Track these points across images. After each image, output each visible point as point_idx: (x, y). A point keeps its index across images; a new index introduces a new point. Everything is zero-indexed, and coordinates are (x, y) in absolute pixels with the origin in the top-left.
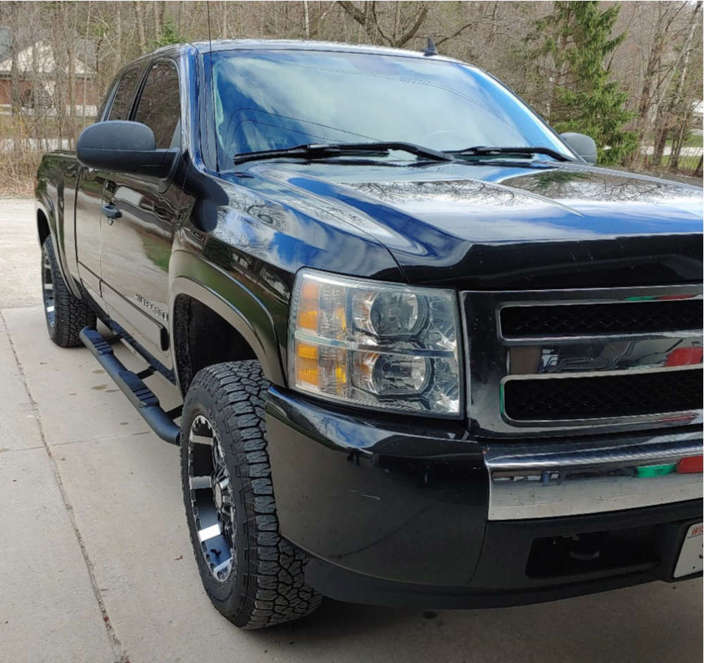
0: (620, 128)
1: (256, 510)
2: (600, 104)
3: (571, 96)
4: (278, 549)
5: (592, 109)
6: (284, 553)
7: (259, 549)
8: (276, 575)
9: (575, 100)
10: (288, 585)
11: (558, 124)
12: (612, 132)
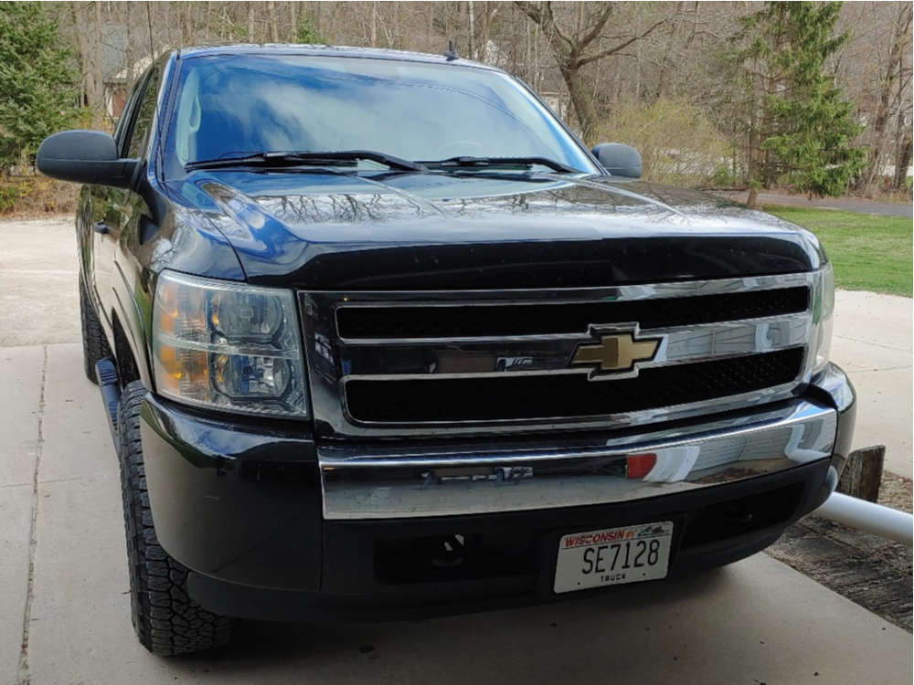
0: (844, 144)
1: (143, 523)
2: (819, 115)
3: (785, 106)
4: (168, 565)
5: (811, 121)
6: (174, 569)
7: (147, 563)
8: (168, 591)
9: (789, 111)
10: (182, 603)
11: (768, 139)
12: (835, 148)
